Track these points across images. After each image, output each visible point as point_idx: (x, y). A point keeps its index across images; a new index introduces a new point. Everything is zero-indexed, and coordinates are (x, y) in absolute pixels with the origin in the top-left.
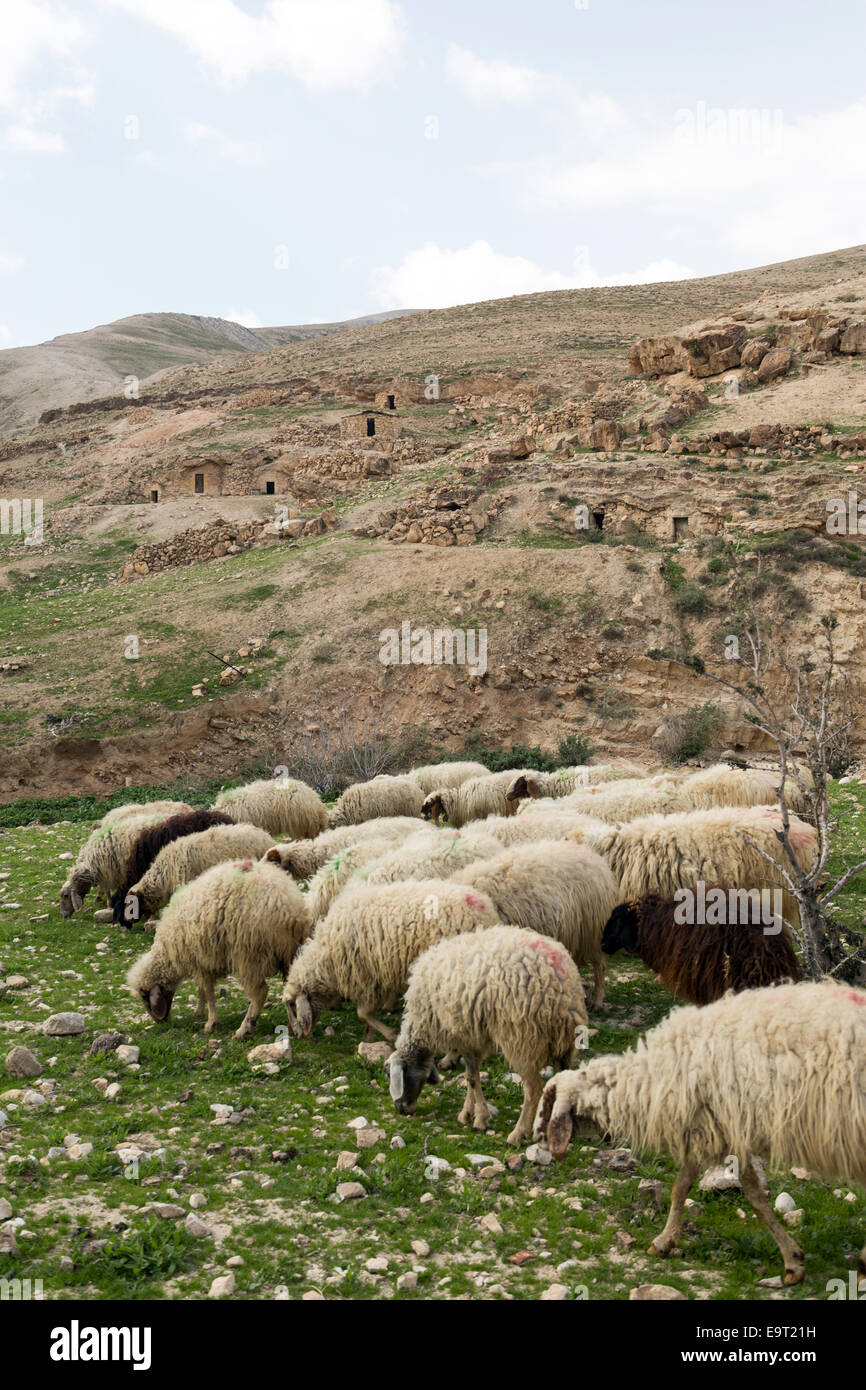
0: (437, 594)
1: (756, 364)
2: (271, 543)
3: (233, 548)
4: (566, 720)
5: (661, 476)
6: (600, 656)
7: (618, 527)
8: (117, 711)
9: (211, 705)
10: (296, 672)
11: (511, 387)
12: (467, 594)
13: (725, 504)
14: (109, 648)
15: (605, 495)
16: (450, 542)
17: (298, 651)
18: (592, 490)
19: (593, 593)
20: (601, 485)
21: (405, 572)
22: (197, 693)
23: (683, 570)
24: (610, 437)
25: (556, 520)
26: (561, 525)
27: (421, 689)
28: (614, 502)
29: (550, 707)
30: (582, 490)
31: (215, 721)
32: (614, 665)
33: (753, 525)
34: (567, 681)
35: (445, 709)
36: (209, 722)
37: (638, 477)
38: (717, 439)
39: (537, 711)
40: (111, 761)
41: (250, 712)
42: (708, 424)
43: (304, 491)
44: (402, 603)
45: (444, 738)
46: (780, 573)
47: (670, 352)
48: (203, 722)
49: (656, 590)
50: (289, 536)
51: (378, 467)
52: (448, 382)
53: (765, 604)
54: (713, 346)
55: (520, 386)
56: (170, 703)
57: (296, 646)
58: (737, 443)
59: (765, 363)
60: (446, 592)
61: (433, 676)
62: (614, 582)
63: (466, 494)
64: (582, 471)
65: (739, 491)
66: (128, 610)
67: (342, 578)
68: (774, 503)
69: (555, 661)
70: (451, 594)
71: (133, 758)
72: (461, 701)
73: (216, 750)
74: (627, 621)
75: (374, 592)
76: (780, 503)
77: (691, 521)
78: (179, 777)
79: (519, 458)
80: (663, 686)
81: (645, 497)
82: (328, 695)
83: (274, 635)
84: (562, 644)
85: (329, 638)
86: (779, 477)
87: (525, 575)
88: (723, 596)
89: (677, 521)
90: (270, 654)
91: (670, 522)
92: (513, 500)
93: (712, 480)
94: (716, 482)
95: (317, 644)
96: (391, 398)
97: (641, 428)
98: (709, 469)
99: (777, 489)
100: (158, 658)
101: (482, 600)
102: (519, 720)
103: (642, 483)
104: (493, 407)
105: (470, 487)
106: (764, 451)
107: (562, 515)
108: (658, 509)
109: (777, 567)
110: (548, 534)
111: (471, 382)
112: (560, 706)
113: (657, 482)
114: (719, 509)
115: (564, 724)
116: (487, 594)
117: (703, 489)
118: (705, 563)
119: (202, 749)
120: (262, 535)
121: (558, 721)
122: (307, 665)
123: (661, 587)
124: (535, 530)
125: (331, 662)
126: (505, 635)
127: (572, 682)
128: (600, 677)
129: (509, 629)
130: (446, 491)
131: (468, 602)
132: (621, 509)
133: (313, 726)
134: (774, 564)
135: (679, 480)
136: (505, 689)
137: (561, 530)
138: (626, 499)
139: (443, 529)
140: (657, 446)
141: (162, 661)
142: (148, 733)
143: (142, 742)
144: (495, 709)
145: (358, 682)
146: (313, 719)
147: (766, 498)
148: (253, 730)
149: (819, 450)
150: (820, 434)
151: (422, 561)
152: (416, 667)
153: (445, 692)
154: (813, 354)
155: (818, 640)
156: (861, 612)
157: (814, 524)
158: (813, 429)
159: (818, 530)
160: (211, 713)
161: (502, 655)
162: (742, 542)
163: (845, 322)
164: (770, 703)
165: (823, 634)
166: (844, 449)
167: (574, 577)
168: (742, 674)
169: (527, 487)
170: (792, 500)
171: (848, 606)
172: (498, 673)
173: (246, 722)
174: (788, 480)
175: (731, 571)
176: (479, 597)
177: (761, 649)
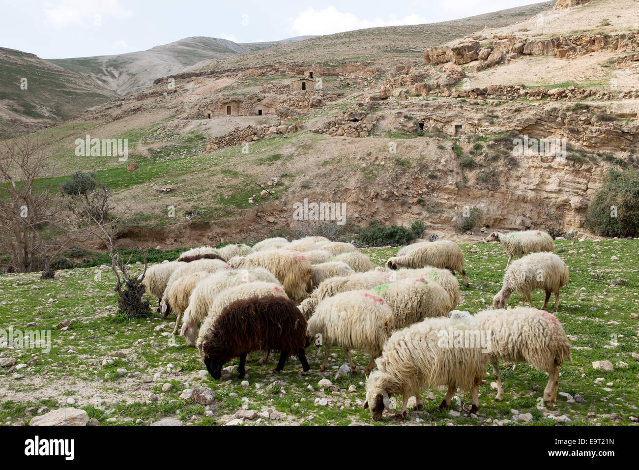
0: (354, 158)
1: (487, 58)
2: (273, 136)
3: (255, 138)
4: (413, 214)
5: (449, 107)
6: (427, 186)
7: (430, 129)
8: (216, 209)
9: (257, 207)
10: (294, 192)
11: (363, 69)
12: (367, 158)
13: (479, 120)
14: (209, 182)
15: (424, 115)
16: (357, 135)
17: (294, 183)
18: (418, 113)
19: (423, 158)
20: (422, 111)
21: (339, 148)
22: (251, 201)
23: (462, 149)
24: (425, 90)
25: (403, 126)
26: (405, 129)
27: (349, 200)
28: (428, 118)
29: (405, 208)
30: (414, 113)
31: (259, 214)
32: (433, 190)
33: (492, 129)
34: (413, 197)
35: (360, 209)
36: (257, 214)
37: (439, 107)
38: (473, 91)
39: (400, 210)
40: (214, 231)
41: (274, 210)
43: (282, 113)
44: (339, 162)
45: (360, 222)
46: (505, 150)
47: (444, 53)
48: (254, 214)
49: (451, 157)
50: (281, 133)
51: (316, 103)
52: (336, 66)
53: (499, 164)
54: (465, 50)
55: (367, 68)
56: (239, 206)
57: (293, 181)
58: (482, 93)
59: (490, 58)
60: (358, 157)
61: (355, 194)
62: (432, 153)
63: (361, 114)
64: (413, 105)
65: (485, 114)
66: (216, 165)
67: (311, 151)
68: (501, 119)
69: (408, 188)
70: (360, 158)
71: (224, 230)
72: (367, 205)
73: (260, 227)
74: (439, 171)
75: (327, 157)
76: (504, 119)
77: (463, 127)
78: (244, 239)
79: (383, 99)
80: (455, 199)
81: (443, 116)
83: (283, 176)
84: (411, 181)
85: (308, 178)
86: (503, 108)
88: (480, 160)
89: (457, 127)
90: (282, 184)
91: (454, 127)
92: (383, 117)
93: (472, 109)
94: (474, 110)
95: (302, 180)
96: (311, 74)
97: (437, 86)
98: (471, 104)
99: (502, 113)
100: (232, 186)
101: (375, 161)
102: (392, 214)
103: (441, 110)
104: (356, 78)
105: (363, 112)
106: (495, 97)
107: (406, 124)
108: (448, 122)
109: (504, 147)
110: (400, 132)
111: (346, 67)
112: (410, 208)
113: (448, 109)
114: (476, 122)
115: (412, 216)
116: (377, 158)
117: (468, 113)
118: (471, 146)
119: (253, 226)
120: (269, 132)
121: (409, 214)
122: (298, 189)
123: (453, 156)
124: (394, 131)
125: (309, 188)
126: (385, 176)
127: (415, 197)
128: (427, 195)
129: (387, 174)
130: (352, 113)
131: (368, 162)
132: (431, 122)
134: (502, 146)
135: (458, 109)
136: (386, 200)
137: (405, 131)
138: (434, 117)
139: (354, 130)
140: (446, 94)
141: (233, 187)
142: (231, 219)
143: (228, 223)
144: (382, 209)
145: (321, 197)
147: (497, 117)
148: (276, 218)
149: (519, 96)
150: (519, 89)
151: (347, 144)
152: (347, 190)
153: (360, 201)
154: (512, 54)
155: (523, 179)
156: (541, 167)
157: (519, 128)
158: (516, 87)
159: (520, 132)
160: (257, 210)
161: (384, 185)
162: (487, 136)
163: (526, 40)
164: (502, 207)
165: (525, 177)
166: (530, 96)
167: (414, 151)
168: (490, 194)
169: (389, 111)
170: (509, 118)
171: (535, 165)
172: (383, 193)
173: (272, 214)
174: (507, 109)
175: (484, 149)
176: (373, 160)
177: (498, 183)
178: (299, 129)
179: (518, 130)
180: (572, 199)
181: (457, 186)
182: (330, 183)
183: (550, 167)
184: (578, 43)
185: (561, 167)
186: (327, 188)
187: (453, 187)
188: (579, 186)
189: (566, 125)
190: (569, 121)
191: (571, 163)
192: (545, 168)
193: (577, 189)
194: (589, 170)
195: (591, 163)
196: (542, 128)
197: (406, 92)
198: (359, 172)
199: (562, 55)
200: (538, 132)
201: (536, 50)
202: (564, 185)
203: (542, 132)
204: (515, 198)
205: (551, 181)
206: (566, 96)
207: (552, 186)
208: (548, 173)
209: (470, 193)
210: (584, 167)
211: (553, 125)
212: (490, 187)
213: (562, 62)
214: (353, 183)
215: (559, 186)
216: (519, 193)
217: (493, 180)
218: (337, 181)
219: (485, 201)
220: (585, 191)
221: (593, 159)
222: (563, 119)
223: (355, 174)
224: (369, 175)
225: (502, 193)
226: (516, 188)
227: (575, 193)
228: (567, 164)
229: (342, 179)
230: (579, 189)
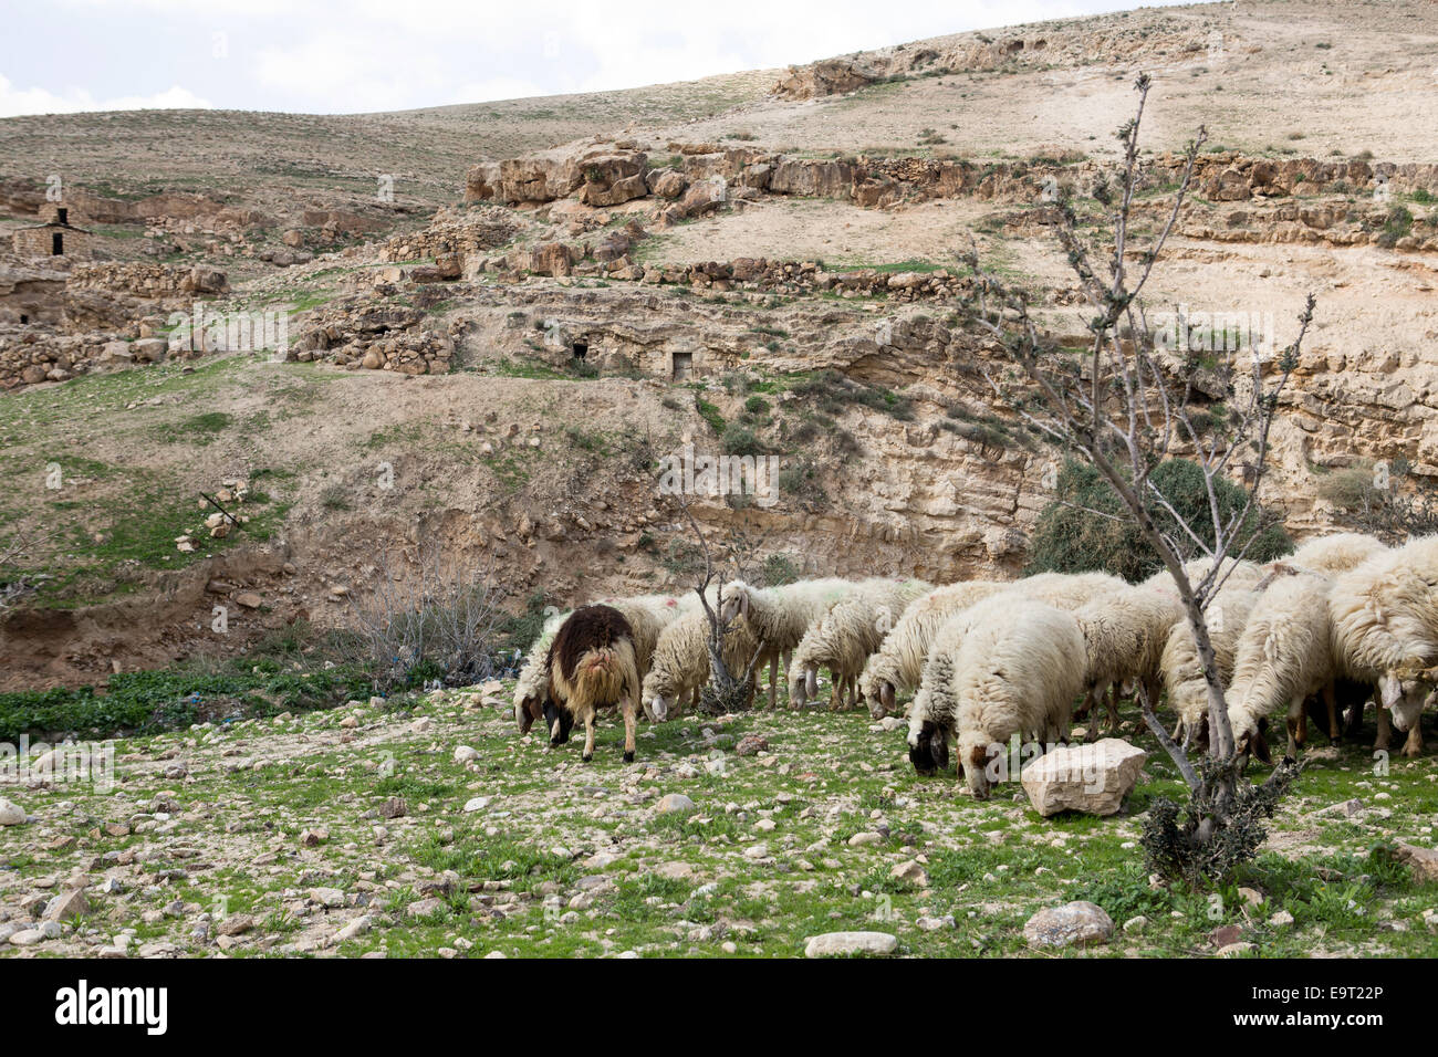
0: (456, 427)
1: (679, 194)
2: (118, 368)
3: (57, 372)
4: (632, 576)
5: (652, 305)
6: (657, 503)
7: (608, 360)
8: (82, 572)
9: (210, 563)
10: (306, 521)
11: (214, 211)
12: (491, 429)
13: (740, 339)
15: (588, 324)
16: (422, 369)
17: (298, 494)
18: (569, 318)
19: (634, 431)
20: (581, 312)
21: (404, 401)
22: (187, 547)
23: (717, 409)
24: (560, 261)
25: (538, 349)
26: (544, 356)
27: (465, 541)
28: (600, 333)
29: (611, 562)
31: (217, 584)
32: (671, 514)
33: (777, 362)
34: (624, 531)
35: (499, 565)
36: (208, 585)
37: (625, 305)
38: (700, 269)
39: (598, 567)
40: (88, 639)
41: (257, 571)
42: (658, 255)
43: (90, 309)
44: (417, 437)
45: (501, 600)
46: (823, 414)
47: (541, 177)
48: (201, 587)
49: (700, 430)
50: (147, 360)
51: (211, 282)
52: (135, 198)
53: (817, 448)
54: (616, 172)
55: (225, 211)
56: (152, 560)
57: (294, 488)
58: (721, 274)
59: (690, 196)
60: (465, 426)
61: (480, 525)
62: (653, 419)
63: (400, 316)
64: (551, 297)
65: (750, 326)
67: (318, 406)
68: (794, 341)
69: (609, 508)
70: (472, 428)
71: (118, 635)
72: (514, 555)
75: (376, 424)
76: (801, 340)
77: (695, 357)
78: (179, 660)
79: (447, 279)
80: (727, 538)
81: (641, 328)
82: (350, 549)
83: (256, 475)
84: (616, 489)
85: (338, 479)
86: (793, 313)
87: (551, 408)
88: (772, 438)
89: (676, 356)
91: (669, 357)
92: (473, 326)
93: (713, 313)
94: (719, 315)
95: (323, 485)
96: (62, 213)
97: (586, 253)
98: (706, 301)
99: (793, 325)
100: (104, 503)
101: (511, 437)
102: (580, 577)
103: (629, 313)
104: (197, 233)
105: (405, 309)
106: (756, 285)
107: (542, 344)
108: (655, 342)
109: (818, 408)
110: (534, 365)
111: (165, 201)
112: (621, 560)
113: (648, 312)
114: (732, 345)
115: (631, 581)
116: (515, 429)
117: (705, 322)
118: (739, 403)
119: (200, 622)
120: (105, 356)
121: (623, 578)
122: (318, 512)
123: (704, 426)
124: (516, 361)
125: (347, 509)
126: (550, 477)
127: (631, 532)
128: (658, 527)
129: (553, 470)
130: (373, 311)
131: (495, 438)
132: (607, 341)
133: (340, 589)
134: (814, 405)
135: (675, 311)
136: (559, 540)
137: (544, 362)
138: (616, 329)
139: (414, 354)
140: (626, 272)
141: (107, 506)
142: (136, 600)
143: (129, 612)
144: (553, 564)
145: (384, 534)
146: (338, 580)
147: (782, 334)
148: (263, 595)
149: (816, 287)
150: (813, 271)
151: (420, 389)
152: (453, 514)
153: (496, 545)
154: (743, 190)
155: (876, 486)
156: (911, 456)
157: (843, 364)
158: (805, 266)
159: (845, 370)
160: (211, 573)
161: (551, 501)
162: (769, 381)
163: (776, 159)
164: (837, 554)
165: (879, 480)
166: (844, 288)
167: (606, 412)
168: (809, 523)
169: (486, 311)
170: (812, 338)
171: (897, 451)
172: (551, 521)
173: (252, 585)
174: (804, 317)
175: (773, 411)
176: (506, 433)
177: (824, 495)
179: (840, 369)
180: (987, 532)
181: (731, 504)
182: (403, 496)
183: (930, 457)
184: (902, 176)
185: (955, 457)
186: (399, 509)
187: (723, 505)
188: (998, 502)
189: (951, 358)
190: (958, 349)
191: (978, 447)
192: (919, 459)
193: (994, 508)
194: (1018, 465)
195: (1021, 448)
196: (893, 364)
197: (498, 265)
198: (477, 466)
199: (870, 201)
200: (883, 373)
201: (802, 185)
202: (966, 501)
203: (892, 374)
204: (866, 531)
205: (936, 489)
206: (932, 292)
207: (942, 503)
208: (928, 470)
209: (763, 522)
210: (1008, 456)
211: (918, 357)
212: (809, 503)
213: (873, 217)
214: (468, 492)
215: (956, 501)
216: (873, 518)
217: (814, 489)
218: (422, 488)
219: (798, 540)
220: (1011, 513)
221: (1022, 439)
222: (943, 345)
223: (468, 471)
224: (508, 471)
225: (837, 519)
226: (865, 506)
227: (991, 517)
228: (968, 451)
229: (434, 482)
230: (999, 508)
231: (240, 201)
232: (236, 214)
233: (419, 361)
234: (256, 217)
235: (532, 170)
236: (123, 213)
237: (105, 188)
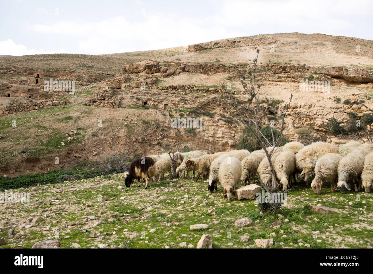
0: (119, 119)
1: (166, 71)
2: (50, 107)
3: (37, 108)
5: (160, 94)
6: (161, 135)
7: (151, 106)
8: (42, 149)
9: (68, 147)
10: (88, 139)
12: (127, 120)
13: (178, 101)
14: (28, 132)
15: (147, 98)
16: (113, 107)
17: (87, 133)
18: (143, 97)
19: (156, 120)
20: (145, 96)
21: (109, 114)
22: (63, 144)
23: (174, 116)
26: (138, 105)
27: (121, 143)
29: (152, 147)
30: (140, 96)
31: (70, 152)
32: (164, 137)
33: (186, 106)
34: (154, 141)
35: (128, 148)
36: (68, 152)
37: (155, 94)
38: (170, 87)
39: (149, 148)
40: (43, 163)
41: (78, 149)
42: (162, 84)
43: (44, 95)
44: (111, 121)
45: (129, 155)
47: (137, 68)
48: (66, 153)
50: (55, 105)
52: (53, 72)
54: (153, 67)
56: (56, 147)
57: (86, 132)
58: (174, 88)
59: (168, 72)
60: (121, 119)
61: (124, 140)
62: (160, 118)
63: (108, 96)
64: (139, 92)
65: (180, 98)
66: (28, 122)
67: (91, 115)
68: (189, 102)
69: (151, 136)
70: (123, 120)
71: (49, 162)
72: (131, 146)
73: (71, 160)
74: (166, 127)
75: (103, 119)
76: (191, 101)
77: (169, 105)
78: (62, 168)
79: (118, 89)
80: (175, 142)
81: (158, 99)
82: (97, 145)
83: (78, 129)
84: (153, 132)
85: (95, 130)
86: (189, 96)
87: (139, 115)
89: (165, 105)
90: (79, 134)
91: (164, 105)
92: (123, 99)
93: (173, 96)
95: (92, 131)
96: (38, 75)
97: (147, 83)
98: (171, 93)
99: (189, 98)
100: (46, 135)
101: (131, 121)
102: (145, 150)
103: (156, 96)
104: (66, 79)
105: (109, 95)
106: (181, 90)
107: (137, 102)
108: (161, 102)
110: (136, 106)
111: (60, 73)
112: (154, 147)
113: (159, 96)
114: (177, 102)
115: (156, 151)
116: (132, 120)
117: (171, 98)
118: (178, 114)
119: (66, 160)
120: (47, 104)
121: (154, 150)
122: (90, 137)
124: (132, 106)
125: (97, 136)
126: (139, 130)
127: (156, 141)
128: (161, 140)
129: (140, 128)
130: (102, 95)
131: (128, 121)
132: (151, 101)
133: (95, 153)
134: (193, 115)
135: (165, 96)
136: (141, 143)
137: (138, 106)
138: (153, 99)
139: (111, 104)
140: (155, 87)
141: (47, 136)
143: (51, 158)
144: (139, 148)
145: (105, 141)
146: (95, 151)
147: (187, 100)
148: (79, 154)
149: (194, 91)
150: (193, 87)
151: (112, 111)
152: (119, 137)
153: (128, 144)
154: (179, 71)
155: (206, 131)
156: (213, 125)
157: (199, 106)
158: (192, 86)
159: (200, 108)
160: (68, 150)
161: (139, 134)
162: (184, 110)
163: (186, 64)
164: (198, 145)
165: (207, 130)
166: (200, 91)
167: (151, 116)
168: (192, 139)
169: (126, 95)
170: (193, 101)
171: (210, 124)
172: (139, 139)
173: (77, 152)
174: (191, 97)
175: (185, 116)
176: (130, 121)
177: (195, 133)
178: (67, 103)
179: (199, 107)
180: (229, 141)
181: (176, 135)
182: (108, 134)
183: (217, 126)
184: (212, 68)
185: (222, 126)
186: (108, 136)
187: (175, 135)
188: (231, 135)
189: (221, 105)
190: (223, 103)
191: (227, 123)
192: (215, 126)
193: (230, 136)
194: (235, 127)
195: (236, 124)
196: (210, 106)
197: (128, 86)
198: (124, 127)
199: (205, 73)
200: (208, 108)
201: (191, 70)
202: (224, 135)
203: (209, 108)
204: (204, 141)
205: (218, 132)
206: (218, 92)
207: (220, 135)
208: (217, 128)
209: (183, 139)
210: (233, 125)
211: (215, 105)
212: (193, 135)
213: (206, 76)
214: (122, 133)
215: (223, 135)
216: (206, 138)
217: (193, 132)
218: (112, 132)
219: (190, 143)
220: (234, 137)
221: (236, 122)
222: (220, 102)
223: (122, 128)
224: (130, 128)
225: (198, 138)
226: (204, 136)
227: (230, 138)
228: (225, 124)
229: (115, 131)
230: (231, 136)
231: (75, 72)
232: (74, 75)
233: (112, 106)
234: (78, 76)
235: (135, 66)
236: (51, 75)
237: (47, 70)
